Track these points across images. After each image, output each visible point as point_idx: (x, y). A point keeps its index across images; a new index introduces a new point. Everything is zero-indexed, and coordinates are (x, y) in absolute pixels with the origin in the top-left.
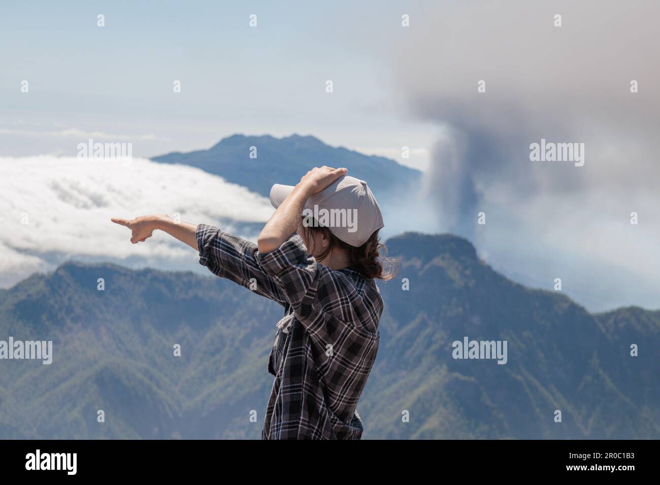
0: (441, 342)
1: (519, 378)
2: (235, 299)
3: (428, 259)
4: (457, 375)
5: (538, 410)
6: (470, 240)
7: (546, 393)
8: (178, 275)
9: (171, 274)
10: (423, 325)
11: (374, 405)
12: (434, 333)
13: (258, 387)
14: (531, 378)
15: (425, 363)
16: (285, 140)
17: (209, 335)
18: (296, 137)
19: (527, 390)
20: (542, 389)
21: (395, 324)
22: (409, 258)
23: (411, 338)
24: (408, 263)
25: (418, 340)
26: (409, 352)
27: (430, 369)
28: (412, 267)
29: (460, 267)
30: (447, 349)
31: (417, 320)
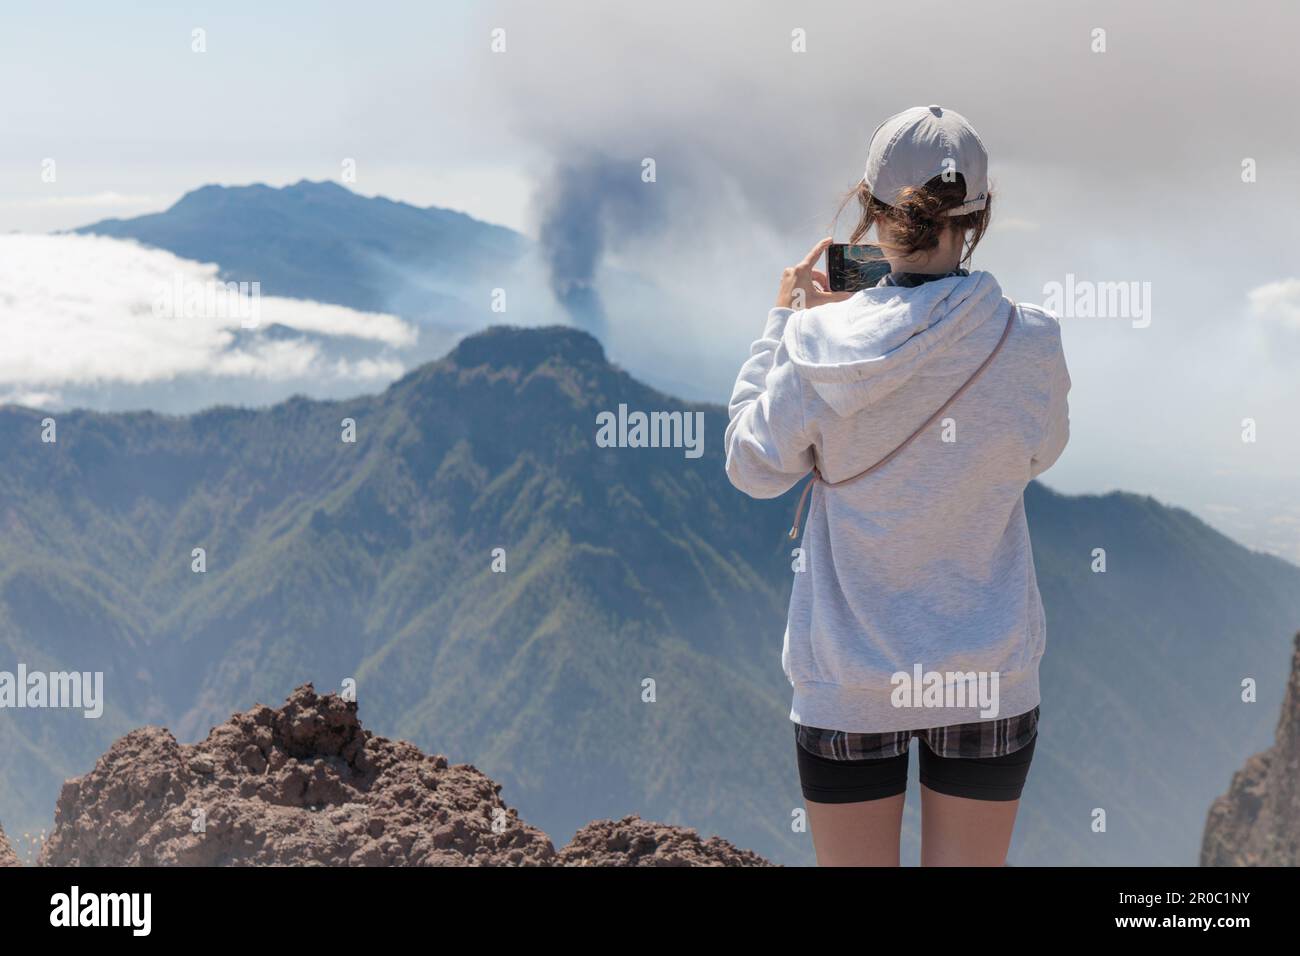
0: (557, 497)
1: (682, 544)
2: (224, 450)
3: (529, 367)
4: (585, 546)
5: (714, 592)
6: (594, 333)
7: (726, 566)
8: (129, 418)
9: (117, 416)
10: (528, 471)
11: (457, 602)
12: (546, 481)
13: (270, 589)
14: (702, 543)
15: (535, 530)
16: (289, 191)
17: (185, 510)
18: (305, 186)
19: (697, 563)
20: (718, 559)
21: (482, 473)
22: (498, 367)
23: (510, 493)
24: (498, 376)
25: (521, 496)
26: (507, 516)
27: (542, 540)
28: (504, 381)
29: (580, 377)
30: (567, 506)
31: (518, 465)
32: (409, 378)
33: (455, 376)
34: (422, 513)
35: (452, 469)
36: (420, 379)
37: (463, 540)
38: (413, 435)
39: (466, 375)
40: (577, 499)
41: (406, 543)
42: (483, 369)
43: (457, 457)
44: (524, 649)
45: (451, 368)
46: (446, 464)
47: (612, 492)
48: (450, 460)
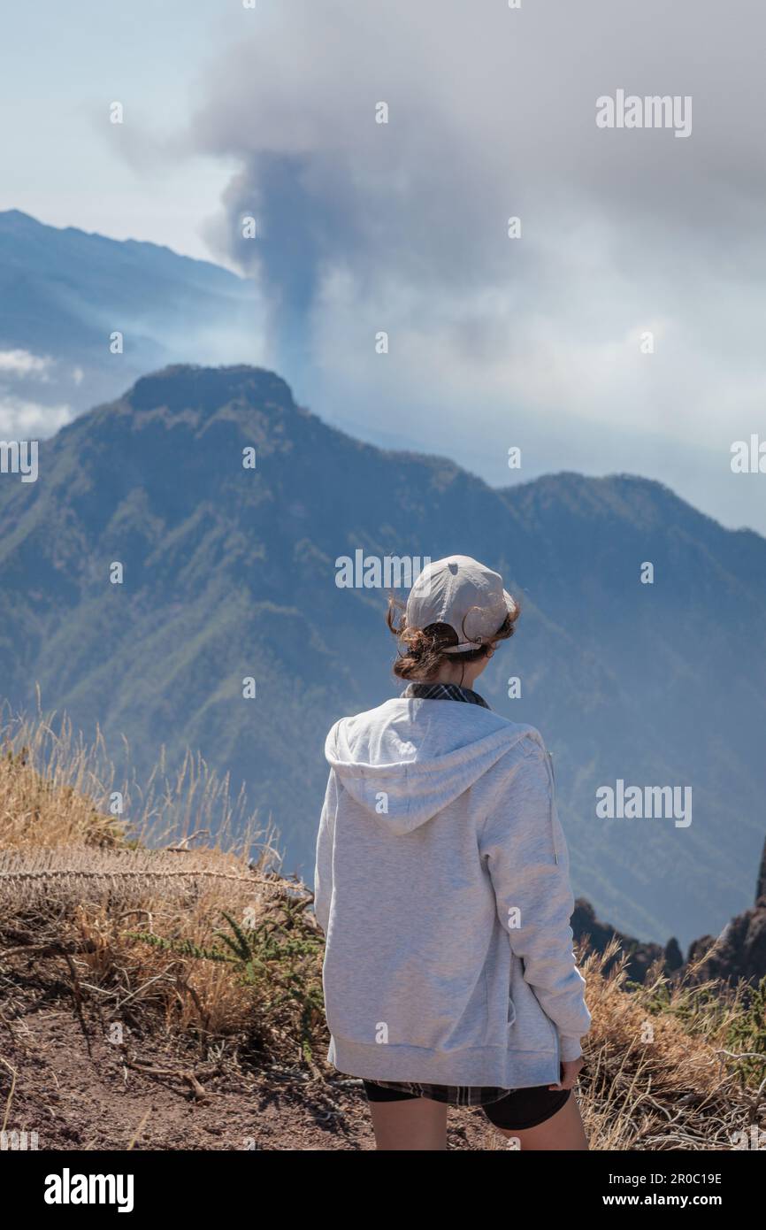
0: (239, 551)
3: (210, 410)
4: (267, 605)
10: (207, 523)
11: (128, 665)
12: (227, 534)
15: (214, 588)
21: (159, 524)
22: (176, 410)
23: (187, 548)
24: (177, 419)
25: (200, 550)
26: (185, 572)
27: (221, 598)
28: (183, 424)
29: (266, 422)
30: (248, 562)
31: (197, 517)
32: (80, 422)
33: (129, 420)
34: (92, 568)
35: (124, 521)
36: (91, 423)
37: (136, 597)
38: (84, 484)
39: (143, 418)
40: (260, 553)
41: (73, 598)
42: (160, 412)
43: (130, 508)
44: (198, 716)
45: (125, 410)
46: (118, 516)
47: (298, 547)
48: (124, 510)
